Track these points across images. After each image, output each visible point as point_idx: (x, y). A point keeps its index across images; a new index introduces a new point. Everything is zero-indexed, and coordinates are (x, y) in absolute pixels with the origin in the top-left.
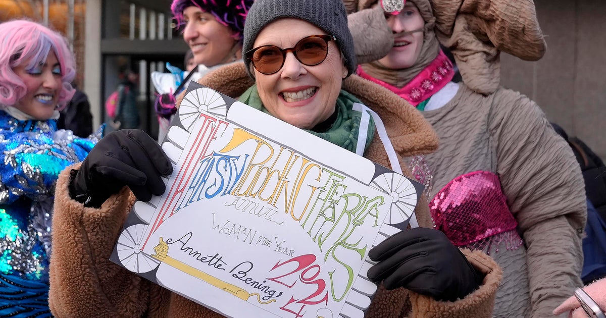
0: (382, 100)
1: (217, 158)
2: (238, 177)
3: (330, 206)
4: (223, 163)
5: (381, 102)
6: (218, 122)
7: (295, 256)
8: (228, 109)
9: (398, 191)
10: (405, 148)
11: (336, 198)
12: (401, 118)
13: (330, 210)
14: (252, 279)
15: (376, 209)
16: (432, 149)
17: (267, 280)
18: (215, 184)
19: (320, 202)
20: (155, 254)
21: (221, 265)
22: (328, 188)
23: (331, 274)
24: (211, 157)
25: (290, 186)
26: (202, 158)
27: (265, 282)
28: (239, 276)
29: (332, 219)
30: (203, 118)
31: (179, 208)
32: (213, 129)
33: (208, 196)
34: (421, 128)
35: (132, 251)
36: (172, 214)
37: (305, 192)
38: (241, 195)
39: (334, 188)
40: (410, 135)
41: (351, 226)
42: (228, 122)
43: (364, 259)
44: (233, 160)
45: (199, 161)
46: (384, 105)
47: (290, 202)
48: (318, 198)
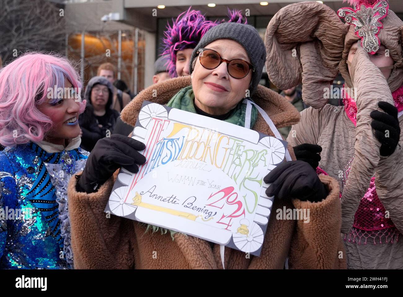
0: (260, 93)
1: (166, 141)
2: (180, 150)
3: (237, 158)
4: (170, 143)
5: (259, 95)
6: (163, 121)
7: (221, 189)
8: (168, 113)
9: (274, 146)
10: (278, 122)
11: (240, 153)
12: (274, 104)
13: (238, 160)
14: (196, 207)
15: (264, 157)
16: (296, 121)
17: (206, 206)
18: (167, 156)
19: (231, 157)
20: (133, 202)
21: (176, 201)
22: (234, 148)
23: (244, 197)
24: (162, 141)
25: (212, 149)
26: (157, 142)
27: (205, 207)
28: (188, 206)
29: (240, 165)
30: (154, 120)
31: (146, 173)
32: (161, 125)
33: (163, 163)
34: (287, 108)
35: (118, 204)
36: (142, 177)
37: (221, 152)
38: (184, 159)
39: (238, 148)
40: (280, 114)
41: (252, 168)
42: (169, 120)
43: (262, 186)
44: (176, 141)
45: (155, 144)
46: (262, 97)
47: (213, 158)
48: (230, 154)
